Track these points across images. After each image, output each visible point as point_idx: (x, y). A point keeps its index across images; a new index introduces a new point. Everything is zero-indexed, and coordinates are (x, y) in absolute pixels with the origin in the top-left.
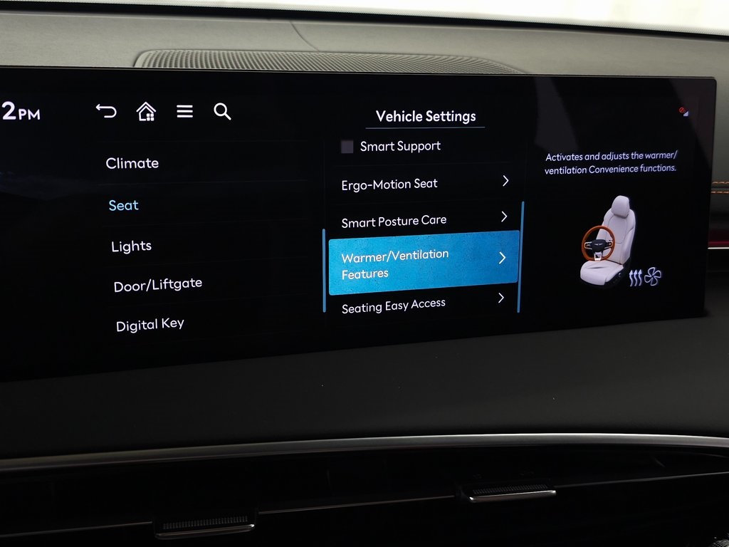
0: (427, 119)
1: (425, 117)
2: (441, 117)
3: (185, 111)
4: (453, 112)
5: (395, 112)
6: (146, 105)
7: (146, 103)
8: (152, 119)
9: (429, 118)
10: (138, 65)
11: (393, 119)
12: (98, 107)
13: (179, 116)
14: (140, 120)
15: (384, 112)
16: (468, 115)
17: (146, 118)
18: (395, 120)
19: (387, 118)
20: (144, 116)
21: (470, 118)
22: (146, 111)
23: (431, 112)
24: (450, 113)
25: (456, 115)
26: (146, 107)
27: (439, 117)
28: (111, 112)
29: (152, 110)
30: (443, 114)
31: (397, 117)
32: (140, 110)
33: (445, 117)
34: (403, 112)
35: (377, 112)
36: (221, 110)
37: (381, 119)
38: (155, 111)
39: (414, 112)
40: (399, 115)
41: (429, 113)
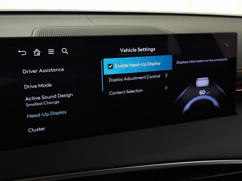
0: (138, 51)
1: (137, 50)
2: (143, 50)
3: (51, 52)
4: (147, 48)
5: (127, 49)
6: (37, 50)
7: (37, 49)
8: (39, 55)
9: (139, 50)
10: (34, 36)
11: (126, 51)
12: (19, 51)
13: (49, 53)
14: (35, 55)
15: (123, 49)
16: (153, 49)
17: (37, 54)
18: (127, 52)
19: (124, 51)
20: (36, 54)
21: (153, 50)
22: (37, 52)
23: (140, 48)
24: (146, 48)
25: (148, 49)
26: (37, 51)
27: (142, 50)
28: (24, 53)
29: (39, 51)
30: (144, 49)
31: (128, 51)
32: (35, 52)
33: (144, 50)
34: (130, 48)
35: (121, 49)
36: (64, 50)
37: (122, 51)
38: (40, 52)
39: (133, 48)
40: (128, 50)
41: (139, 49)
